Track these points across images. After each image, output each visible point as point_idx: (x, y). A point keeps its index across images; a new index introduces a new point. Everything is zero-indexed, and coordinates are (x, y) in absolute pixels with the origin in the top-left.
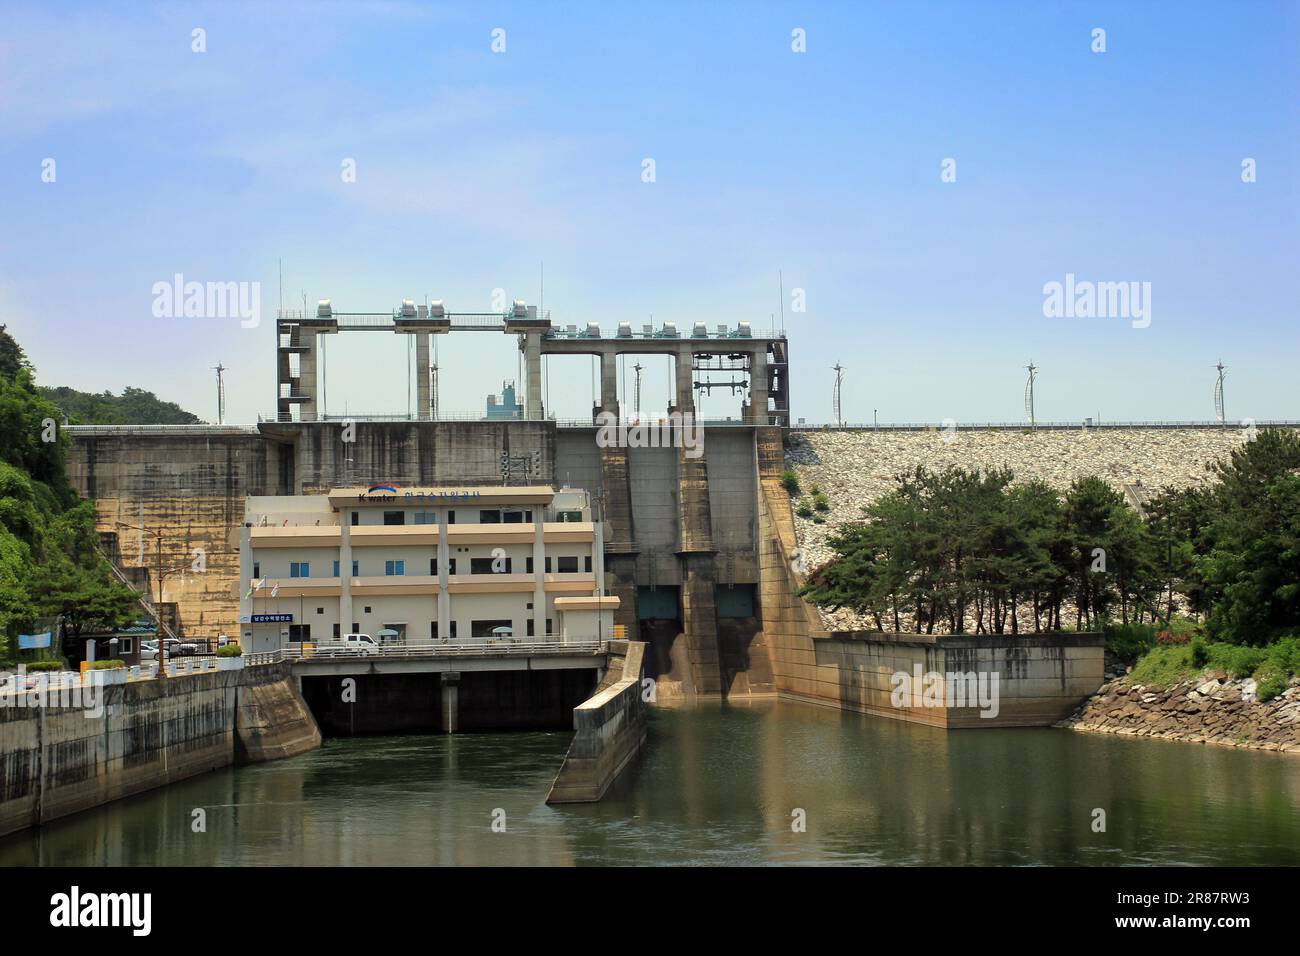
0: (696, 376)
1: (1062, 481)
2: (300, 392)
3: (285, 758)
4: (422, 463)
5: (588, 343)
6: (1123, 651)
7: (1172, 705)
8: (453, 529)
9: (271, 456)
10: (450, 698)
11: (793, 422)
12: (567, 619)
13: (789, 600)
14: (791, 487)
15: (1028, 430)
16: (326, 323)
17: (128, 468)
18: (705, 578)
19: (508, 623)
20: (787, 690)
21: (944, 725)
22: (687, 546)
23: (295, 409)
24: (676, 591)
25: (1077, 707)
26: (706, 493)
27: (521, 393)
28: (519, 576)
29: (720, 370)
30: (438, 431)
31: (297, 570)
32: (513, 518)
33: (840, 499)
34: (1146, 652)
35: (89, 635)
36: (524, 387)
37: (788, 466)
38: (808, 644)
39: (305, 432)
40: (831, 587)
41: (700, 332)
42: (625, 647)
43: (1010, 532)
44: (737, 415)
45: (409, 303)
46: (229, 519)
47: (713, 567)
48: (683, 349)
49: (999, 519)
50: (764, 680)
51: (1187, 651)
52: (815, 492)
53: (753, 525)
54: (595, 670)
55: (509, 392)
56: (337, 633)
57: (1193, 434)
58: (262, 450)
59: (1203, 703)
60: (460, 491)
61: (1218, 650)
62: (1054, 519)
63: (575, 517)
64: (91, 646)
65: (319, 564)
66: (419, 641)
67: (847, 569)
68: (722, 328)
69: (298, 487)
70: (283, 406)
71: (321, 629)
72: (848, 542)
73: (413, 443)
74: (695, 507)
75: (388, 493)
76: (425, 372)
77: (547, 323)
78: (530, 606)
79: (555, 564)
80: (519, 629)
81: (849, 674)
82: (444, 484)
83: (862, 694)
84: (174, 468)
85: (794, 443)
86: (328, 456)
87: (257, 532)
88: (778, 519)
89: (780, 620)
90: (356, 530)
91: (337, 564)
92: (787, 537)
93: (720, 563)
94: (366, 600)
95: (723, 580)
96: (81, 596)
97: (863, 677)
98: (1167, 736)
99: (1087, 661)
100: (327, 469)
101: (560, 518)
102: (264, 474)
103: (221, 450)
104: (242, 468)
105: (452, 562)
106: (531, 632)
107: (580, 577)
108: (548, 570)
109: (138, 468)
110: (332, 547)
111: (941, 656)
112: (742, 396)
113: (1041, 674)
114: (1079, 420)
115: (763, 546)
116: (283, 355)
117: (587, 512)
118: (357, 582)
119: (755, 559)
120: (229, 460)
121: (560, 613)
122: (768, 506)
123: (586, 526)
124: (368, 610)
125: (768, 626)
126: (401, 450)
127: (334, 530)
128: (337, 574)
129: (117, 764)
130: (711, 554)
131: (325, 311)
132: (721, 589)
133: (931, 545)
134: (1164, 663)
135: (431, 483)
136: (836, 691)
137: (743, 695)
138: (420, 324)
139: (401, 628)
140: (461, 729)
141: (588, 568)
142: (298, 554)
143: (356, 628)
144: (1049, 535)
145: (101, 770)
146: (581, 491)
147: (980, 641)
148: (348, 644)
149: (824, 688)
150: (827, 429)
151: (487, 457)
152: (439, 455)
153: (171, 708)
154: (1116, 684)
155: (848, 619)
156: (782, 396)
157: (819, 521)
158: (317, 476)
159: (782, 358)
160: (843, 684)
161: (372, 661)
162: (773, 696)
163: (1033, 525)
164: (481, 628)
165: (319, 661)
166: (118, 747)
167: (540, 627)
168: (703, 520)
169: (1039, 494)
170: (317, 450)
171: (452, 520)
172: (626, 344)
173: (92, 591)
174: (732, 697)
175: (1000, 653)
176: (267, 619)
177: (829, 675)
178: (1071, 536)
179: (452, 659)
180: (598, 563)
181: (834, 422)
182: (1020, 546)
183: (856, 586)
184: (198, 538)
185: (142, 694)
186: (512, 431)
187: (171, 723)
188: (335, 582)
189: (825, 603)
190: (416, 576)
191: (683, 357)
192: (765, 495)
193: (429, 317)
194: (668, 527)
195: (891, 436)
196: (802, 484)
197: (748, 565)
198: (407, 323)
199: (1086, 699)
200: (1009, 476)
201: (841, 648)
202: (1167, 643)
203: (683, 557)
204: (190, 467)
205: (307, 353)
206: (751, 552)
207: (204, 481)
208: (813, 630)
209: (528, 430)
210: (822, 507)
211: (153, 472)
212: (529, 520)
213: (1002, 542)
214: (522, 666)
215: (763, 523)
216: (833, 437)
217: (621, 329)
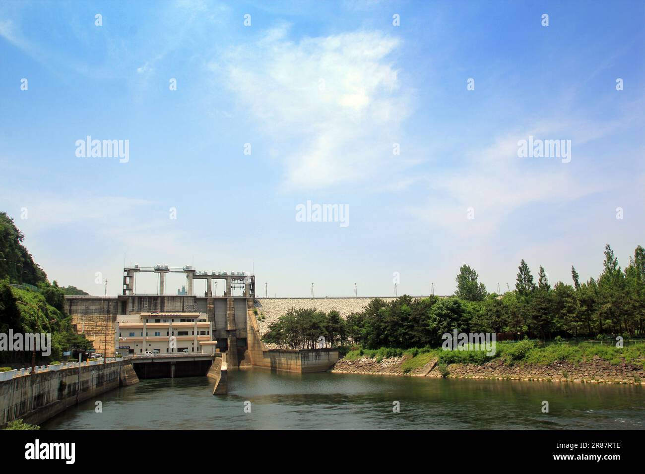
0: (232, 285)
1: (327, 312)
2: (129, 287)
4: (161, 306)
5: (205, 276)
6: (343, 352)
7: (355, 364)
8: (173, 324)
9: (119, 304)
10: (173, 368)
11: (256, 297)
12: (203, 347)
13: (256, 342)
14: (256, 313)
15: (312, 299)
16: (137, 270)
17: (81, 307)
18: (234, 336)
19: (187, 348)
20: (255, 365)
21: (301, 372)
22: (229, 328)
23: (127, 292)
24: (226, 340)
25: (332, 366)
26: (234, 314)
27: (187, 289)
28: (190, 336)
29: (236, 283)
30: (166, 298)
31: (131, 335)
32: (189, 321)
33: (268, 316)
34: (348, 352)
35: (80, 352)
36: (188, 287)
37: (255, 308)
38: (261, 353)
39: (130, 298)
40: (269, 338)
41: (233, 274)
42: (221, 355)
43: (316, 323)
44: (242, 295)
45: (159, 265)
46: (107, 321)
47: (236, 334)
48: (229, 278)
49: (314, 320)
50: (249, 362)
51: (358, 352)
52: (262, 314)
53: (246, 323)
54: (211, 360)
55: (184, 288)
56: (141, 351)
57: (350, 300)
58: (117, 303)
59: (363, 364)
60: (175, 314)
61: (366, 351)
62: (326, 321)
63: (204, 321)
64: (80, 355)
65: (137, 333)
66: (164, 354)
67: (274, 333)
68: (238, 273)
69: (127, 312)
70: (124, 291)
71: (137, 350)
72: (273, 327)
73: (159, 301)
74: (232, 318)
75: (156, 314)
76: (162, 283)
77: (195, 271)
78: (193, 344)
79: (200, 333)
80: (190, 350)
81: (273, 360)
82: (167, 312)
83: (277, 365)
84: (93, 307)
85: (256, 302)
86: (136, 304)
87: (121, 324)
88: (252, 321)
89: (253, 347)
90: (147, 324)
91: (142, 333)
92: (255, 326)
93: (237, 332)
94: (149, 343)
95: (238, 337)
96: (79, 341)
97: (277, 361)
98: (356, 372)
99: (334, 355)
100: (136, 308)
101: (200, 321)
102: (117, 309)
103: (106, 302)
104: (112, 307)
105: (173, 332)
106: (193, 351)
107: (206, 336)
108: (198, 334)
109: (83, 307)
110: (141, 328)
111: (300, 355)
112: (243, 290)
113: (324, 359)
114: (324, 296)
115: (248, 328)
116: (125, 277)
117: (207, 320)
118: (147, 338)
119: (246, 332)
120: (108, 305)
121: (201, 346)
122: (250, 318)
123: (208, 323)
124: (150, 345)
125: (249, 348)
126: (156, 303)
127: (142, 324)
128: (142, 336)
129: (95, 387)
130: (235, 330)
131: (137, 266)
132: (238, 339)
133: (297, 327)
134: (353, 355)
135: (164, 312)
136: (270, 365)
137: (244, 366)
138: (161, 271)
139: (159, 350)
140: (175, 376)
141: (208, 334)
142: (131, 331)
143: (146, 350)
144: (325, 324)
145: (91, 388)
146: (205, 314)
147: (308, 351)
148: (145, 354)
149: (266, 364)
150: (264, 298)
151: (179, 305)
152: (166, 304)
153: (107, 371)
154: (341, 360)
155: (273, 346)
156: (253, 290)
157: (263, 322)
158: (133, 310)
159: (253, 280)
160: (272, 363)
161: (152, 359)
162: (251, 366)
163: (321, 322)
164: (180, 350)
165: (138, 359)
166: (95, 382)
167: (195, 349)
168: (234, 322)
169: (322, 315)
170: (133, 303)
171: (173, 322)
172: (214, 276)
173: (81, 340)
174: (241, 367)
175: (314, 354)
176: (123, 348)
177: (268, 360)
178: (330, 324)
179: (174, 358)
180: (211, 333)
181: (265, 297)
182: (319, 327)
183: (276, 338)
184: (99, 326)
185: (101, 367)
186: (185, 298)
187: (106, 375)
188: (142, 338)
189: (268, 342)
190: (163, 336)
191: (229, 280)
192: (249, 316)
193: (164, 269)
194: (224, 323)
195: (280, 300)
196: (258, 312)
197: (245, 333)
198: (158, 270)
199: (335, 364)
200: (315, 310)
201: (271, 353)
202: (354, 350)
203: (228, 332)
204: (97, 307)
205: (131, 277)
206: (245, 329)
207: (101, 311)
208: (263, 349)
209: (189, 298)
210: (264, 318)
211: (88, 308)
212: (193, 322)
213: (315, 326)
214: (192, 360)
215: (248, 322)
216: (265, 300)
217: (213, 273)
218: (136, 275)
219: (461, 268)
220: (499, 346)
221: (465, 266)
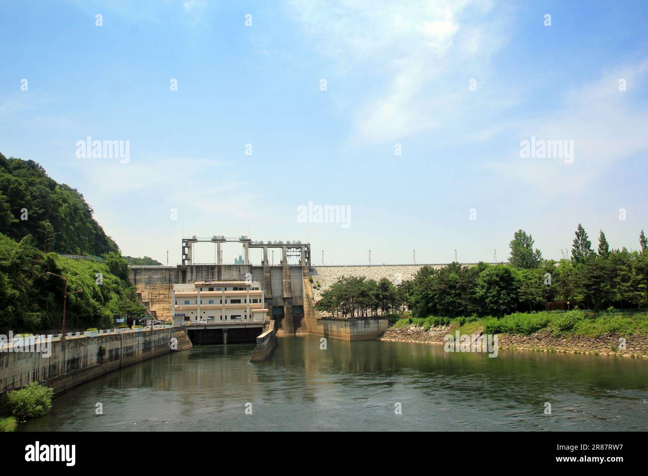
0: (287, 253)
1: (378, 279)
2: (187, 257)
3: (183, 350)
4: (218, 275)
5: (261, 245)
6: (392, 320)
7: (404, 333)
8: (226, 292)
9: (180, 274)
10: (225, 335)
11: (312, 265)
12: (255, 315)
13: (311, 309)
14: (311, 281)
15: (369, 266)
16: (194, 240)
17: (144, 277)
18: (290, 304)
19: (240, 316)
20: (310, 332)
21: (349, 340)
22: (285, 296)
23: (186, 262)
24: (282, 307)
25: (382, 334)
26: (290, 283)
27: (243, 258)
28: (242, 304)
29: (293, 252)
30: (222, 267)
31: (187, 303)
32: (241, 289)
33: (324, 284)
34: (398, 320)
35: (134, 319)
36: (244, 256)
37: (311, 276)
38: (316, 320)
39: (189, 267)
40: (321, 306)
41: (288, 242)
42: (270, 322)
43: (365, 292)
44: (298, 263)
45: (215, 235)
46: (169, 290)
47: (292, 301)
48: (284, 246)
49: (362, 288)
50: (305, 329)
51: (408, 320)
52: (317, 282)
53: (302, 290)
54: (262, 328)
55: (240, 257)
56: (196, 319)
57: (408, 267)
58: (178, 272)
59: (411, 333)
60: (228, 282)
61: (414, 319)
62: (376, 288)
63: (257, 289)
64: (134, 322)
65: (192, 301)
66: (217, 321)
67: (325, 302)
68: (294, 241)
69: (187, 281)
70: (183, 261)
71: (192, 317)
72: (325, 295)
73: (216, 270)
74: (287, 286)
75: (210, 283)
76: (219, 253)
77: (250, 240)
78: (246, 312)
79: (252, 301)
80: (243, 317)
81: (326, 328)
82: (224, 281)
83: (329, 332)
84: (156, 277)
85: (311, 270)
86: (194, 274)
87: (176, 293)
88: (308, 289)
89: (309, 314)
90: (201, 292)
91: (196, 301)
92: (310, 294)
93: (294, 300)
94: (204, 310)
95: (294, 304)
96: (132, 309)
97: (329, 328)
98: (403, 341)
99: (384, 323)
100: (194, 277)
101: (253, 289)
102: (178, 278)
103: (168, 272)
104: (173, 277)
105: (226, 300)
106: (246, 318)
107: (258, 304)
108: (250, 302)
109: (147, 277)
110: (195, 297)
111: (349, 323)
112: (299, 258)
113: (373, 327)
114: (381, 264)
115: (304, 296)
116: (184, 248)
117: (260, 288)
118: (202, 306)
119: (302, 299)
120: (170, 275)
121: (253, 313)
122: (306, 286)
123: (260, 291)
124: (204, 313)
125: (306, 316)
126: (213, 272)
127: (196, 292)
128: (196, 304)
129: (141, 352)
130: (291, 298)
131: (194, 237)
132: (294, 307)
133: (346, 295)
134: (402, 323)
135: (221, 281)
136: (323, 332)
137: (300, 333)
138: (219, 240)
139: (213, 317)
140: (228, 343)
141: (260, 302)
142: (187, 299)
143: (201, 317)
144: (374, 292)
145: (137, 353)
146: (258, 282)
147: (358, 319)
148: (199, 321)
149: (319, 331)
150: (320, 266)
151: (235, 274)
152: (223, 273)
153: (154, 338)
154: (391, 328)
155: (326, 314)
156: (309, 258)
157: (318, 290)
158: (192, 279)
159: (308, 249)
160: (324, 330)
161: (205, 326)
162: (307, 333)
163: (371, 290)
164: (233, 317)
165: (191, 326)
166: (141, 348)
167: (248, 317)
168: (290, 290)
169: (372, 282)
170: (192, 272)
171: (226, 290)
172: (270, 245)
173: (135, 308)
174: (297, 334)
175: (363, 322)
176: (179, 315)
177: (321, 328)
178: (380, 292)
179: (226, 325)
180: (263, 300)
181: (322, 265)
182: (368, 295)
183: (328, 306)
184: (161, 294)
185: (147, 334)
186: (241, 267)
187: (154, 341)
188: (196, 306)
189: (320, 310)
190: (217, 304)
191: (284, 249)
192: (305, 283)
193: (220, 239)
194: (280, 291)
195: (336, 268)
196: (314, 280)
197: (301, 301)
198: (215, 240)
199: (384, 332)
200: (365, 278)
201: (324, 321)
202: (403, 318)
203: (284, 299)
204: (160, 276)
205: (189, 247)
206: (301, 297)
207: (163, 280)
208: (317, 317)
209: (245, 267)
210: (319, 286)
211: (150, 278)
212: (245, 290)
213: (363, 294)
214: (244, 327)
215: (304, 290)
216: (322, 268)
217: (269, 242)
218: (195, 246)
219: (516, 233)
220: (548, 316)
221: (520, 231)
